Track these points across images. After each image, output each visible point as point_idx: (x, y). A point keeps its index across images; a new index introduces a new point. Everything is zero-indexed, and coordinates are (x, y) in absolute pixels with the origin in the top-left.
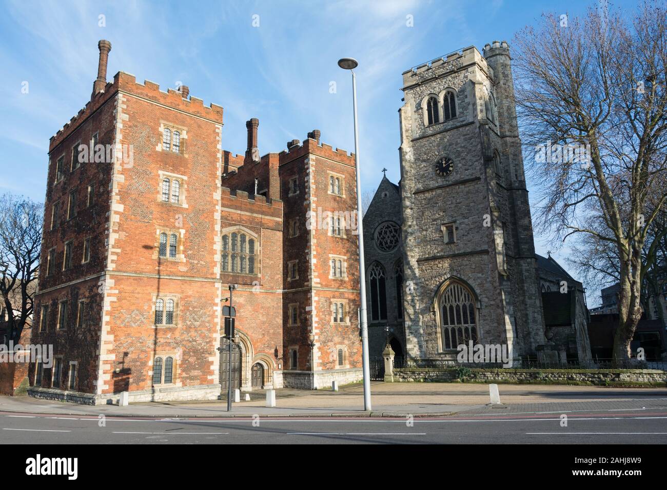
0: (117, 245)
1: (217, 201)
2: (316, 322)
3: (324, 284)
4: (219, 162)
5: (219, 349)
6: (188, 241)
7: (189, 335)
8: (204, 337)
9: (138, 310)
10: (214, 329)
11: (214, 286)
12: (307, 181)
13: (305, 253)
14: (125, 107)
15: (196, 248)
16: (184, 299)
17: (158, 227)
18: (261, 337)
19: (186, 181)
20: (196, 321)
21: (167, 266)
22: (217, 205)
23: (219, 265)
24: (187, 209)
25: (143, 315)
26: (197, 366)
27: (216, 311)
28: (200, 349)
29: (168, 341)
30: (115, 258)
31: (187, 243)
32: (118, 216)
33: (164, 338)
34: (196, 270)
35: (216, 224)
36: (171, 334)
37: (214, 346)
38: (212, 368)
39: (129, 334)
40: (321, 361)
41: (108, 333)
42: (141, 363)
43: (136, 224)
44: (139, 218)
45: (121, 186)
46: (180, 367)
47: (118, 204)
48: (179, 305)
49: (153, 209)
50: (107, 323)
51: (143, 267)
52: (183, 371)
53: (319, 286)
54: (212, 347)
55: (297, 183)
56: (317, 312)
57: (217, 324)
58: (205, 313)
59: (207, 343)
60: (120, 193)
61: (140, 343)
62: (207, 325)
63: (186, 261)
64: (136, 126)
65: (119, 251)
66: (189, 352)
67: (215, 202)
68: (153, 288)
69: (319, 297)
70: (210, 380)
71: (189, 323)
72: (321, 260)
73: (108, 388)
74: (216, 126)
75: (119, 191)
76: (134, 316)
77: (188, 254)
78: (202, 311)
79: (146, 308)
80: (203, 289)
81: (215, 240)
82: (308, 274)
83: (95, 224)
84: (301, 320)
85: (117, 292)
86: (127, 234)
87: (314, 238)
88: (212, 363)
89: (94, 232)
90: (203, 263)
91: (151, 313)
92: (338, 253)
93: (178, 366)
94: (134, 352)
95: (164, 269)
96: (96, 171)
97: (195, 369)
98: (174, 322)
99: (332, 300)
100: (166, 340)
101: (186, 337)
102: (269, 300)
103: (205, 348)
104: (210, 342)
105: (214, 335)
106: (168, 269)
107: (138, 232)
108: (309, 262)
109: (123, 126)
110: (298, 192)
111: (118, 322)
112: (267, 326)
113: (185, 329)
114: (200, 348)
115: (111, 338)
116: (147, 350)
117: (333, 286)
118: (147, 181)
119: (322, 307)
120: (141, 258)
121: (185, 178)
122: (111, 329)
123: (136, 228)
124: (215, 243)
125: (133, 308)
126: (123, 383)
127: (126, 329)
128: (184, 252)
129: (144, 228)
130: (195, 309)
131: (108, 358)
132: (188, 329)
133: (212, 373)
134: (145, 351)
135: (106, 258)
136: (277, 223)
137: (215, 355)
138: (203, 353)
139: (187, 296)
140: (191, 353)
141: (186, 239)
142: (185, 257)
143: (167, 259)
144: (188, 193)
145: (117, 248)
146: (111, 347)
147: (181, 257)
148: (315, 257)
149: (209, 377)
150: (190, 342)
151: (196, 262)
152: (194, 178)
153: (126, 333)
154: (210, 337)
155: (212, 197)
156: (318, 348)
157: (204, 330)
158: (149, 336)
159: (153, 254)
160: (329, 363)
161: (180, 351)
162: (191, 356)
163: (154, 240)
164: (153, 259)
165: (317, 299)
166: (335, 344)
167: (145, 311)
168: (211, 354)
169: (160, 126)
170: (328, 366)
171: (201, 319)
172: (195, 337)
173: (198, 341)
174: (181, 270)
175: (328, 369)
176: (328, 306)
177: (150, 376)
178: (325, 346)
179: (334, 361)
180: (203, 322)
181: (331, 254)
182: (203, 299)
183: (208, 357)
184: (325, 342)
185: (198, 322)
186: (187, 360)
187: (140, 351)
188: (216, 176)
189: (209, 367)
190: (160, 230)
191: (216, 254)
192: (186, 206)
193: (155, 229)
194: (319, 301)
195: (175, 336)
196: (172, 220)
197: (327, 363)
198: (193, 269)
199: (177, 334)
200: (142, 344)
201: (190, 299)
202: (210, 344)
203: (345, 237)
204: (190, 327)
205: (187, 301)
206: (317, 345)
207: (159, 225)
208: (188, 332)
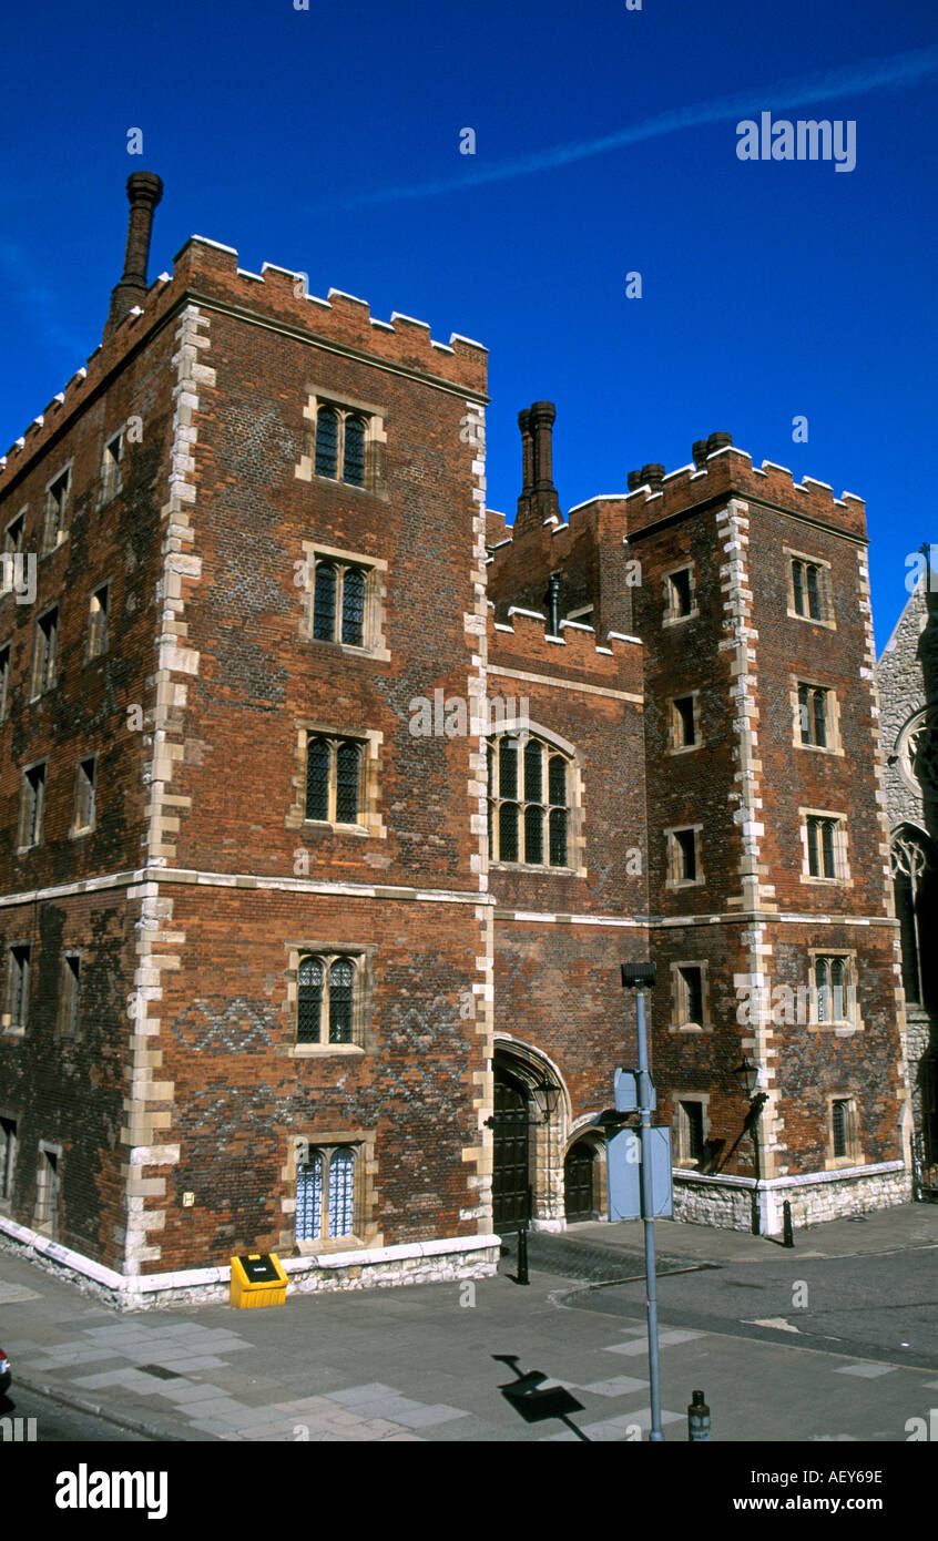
0: (179, 782)
1: (477, 638)
2: (768, 1025)
3: (787, 900)
4: (477, 515)
5: (490, 1123)
6: (391, 769)
7: (401, 1078)
8: (444, 1085)
9: (245, 999)
11: (473, 916)
12: (728, 579)
13: (726, 803)
14: (206, 343)
15: (415, 791)
16: (385, 959)
17: (299, 723)
18: (590, 1063)
19: (382, 572)
20: (421, 1032)
21: (331, 851)
22: (476, 651)
23: (483, 847)
24: (388, 665)
25: (261, 1015)
26: (427, 1180)
27: (481, 997)
28: (435, 1124)
29: (339, 1099)
30: (174, 824)
31: (389, 775)
32: (181, 689)
33: (326, 1091)
34: (417, 865)
36: (345, 1076)
37: (475, 1112)
38: (473, 1182)
39: (221, 1080)
40: (785, 1147)
41: (158, 1075)
42: (259, 1172)
43: (236, 715)
44: (244, 695)
45: (193, 590)
46: (376, 1184)
47: (184, 652)
48: (371, 983)
50: (153, 1043)
51: (259, 854)
52: (386, 1195)
53: (775, 906)
54: (469, 1117)
55: (692, 586)
57: (482, 1039)
58: (448, 1007)
59: (456, 1103)
60: (186, 616)
61: (255, 1106)
62: (455, 1043)
63: (389, 834)
64: (236, 403)
65: (186, 801)
66: (403, 1133)
67: (469, 644)
68: (290, 923)
69: (774, 944)
70: (467, 1222)
71: (400, 1039)
72: (778, 824)
73: (157, 1257)
74: (469, 404)
75: (186, 606)
76: (234, 1018)
77: (393, 812)
78: (437, 998)
79: (269, 991)
80: (442, 928)
82: (740, 870)
83: (111, 713)
84: (716, 1015)
85: (180, 938)
86: (210, 748)
87: (754, 757)
88: (471, 1167)
89: (109, 736)
90: (436, 840)
91: (285, 1008)
92: (823, 804)
93: (370, 1182)
94: (237, 1135)
95: (322, 862)
96: (115, 548)
97: (421, 1189)
98: (355, 1037)
99: (812, 952)
100: (335, 1096)
101: (391, 1084)
102: (611, 950)
103: (450, 1119)
104: (463, 1099)
105: (476, 1077)
106: (334, 863)
107: (241, 740)
108: (741, 835)
109: (200, 404)
110: (695, 613)
111: (187, 1039)
112: (608, 1031)
113: (388, 1058)
114: (434, 1119)
115: (166, 1090)
116: (277, 1128)
117: (812, 909)
118: (268, 573)
120: (253, 827)
121: (381, 565)
122: (164, 1062)
123: (237, 728)
124: (473, 778)
125: (231, 989)
126: (205, 1239)
127: (211, 1061)
128: (382, 806)
129: (262, 727)
130: (418, 994)
131: (158, 1158)
132: (399, 1057)
133: (472, 1201)
134: (273, 1135)
135: (143, 826)
136: (629, 706)
137: (480, 1144)
138: (444, 1136)
139: (393, 952)
140: (408, 1137)
141: (386, 764)
142: (384, 823)
143: (329, 829)
144: (389, 614)
145: (180, 794)
146: (164, 1120)
147: (368, 823)
148: (760, 816)
149: (465, 1215)
150: (405, 1100)
151: (416, 837)
152: (408, 565)
153: (211, 1073)
154: (464, 1085)
155: (462, 628)
156: (776, 1108)
157: (444, 1061)
158: (281, 1085)
159: (288, 812)
160: (809, 1150)
161: (375, 1131)
162: (407, 1146)
163: (290, 765)
164: (288, 830)
165: (768, 950)
166: (824, 1092)
167: (269, 1000)
168: (470, 1138)
169: (307, 404)
170: (805, 1160)
171: (436, 1025)
172: (419, 1083)
173: (428, 1096)
174: (373, 866)
175: (805, 1171)
176: (801, 973)
177: (286, 1214)
178: (795, 1100)
179: (821, 1147)
180: (444, 1034)
181: (804, 805)
182: (440, 958)
183: (459, 1149)
184: (795, 1089)
185: (426, 1038)
186: (398, 1161)
187: (254, 1134)
188: (470, 563)
189: (463, 1181)
190: (310, 733)
191: (476, 811)
192: (383, 655)
193: (294, 730)
194: (775, 959)
195: (361, 1084)
196: (344, 701)
197: (801, 1152)
198: (410, 861)
199: (367, 1079)
200: (261, 1112)
201: (401, 961)
202: (466, 1106)
203: (841, 753)
204: (403, 1051)
205: (394, 967)
206: (774, 1096)
207: (305, 718)
208: (400, 1068)
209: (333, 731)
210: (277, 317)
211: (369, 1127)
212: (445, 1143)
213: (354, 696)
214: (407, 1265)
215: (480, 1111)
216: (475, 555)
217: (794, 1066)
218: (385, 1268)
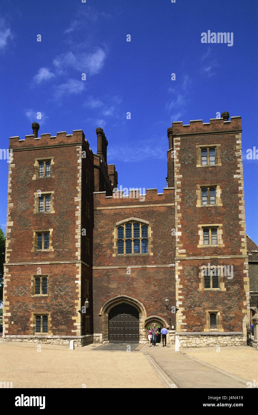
0: (10, 247)
1: (78, 202)
2: (180, 289)
4: (79, 173)
5: (79, 311)
7: (57, 301)
8: (68, 303)
9: (22, 286)
10: (75, 297)
11: (75, 266)
15: (61, 240)
16: (53, 277)
17: (34, 231)
19: (53, 194)
20: (61, 291)
21: (41, 256)
22: (78, 206)
23: (79, 250)
24: (54, 214)
25: (26, 289)
26: (63, 323)
27: (77, 284)
28: (65, 311)
29: (42, 305)
30: (9, 255)
31: (55, 238)
32: (9, 229)
33: (40, 304)
34: (61, 256)
35: (77, 220)
36: (44, 300)
37: (76, 309)
38: (75, 324)
39: (18, 301)
40: (186, 324)
41: (7, 300)
42: (26, 318)
43: (21, 232)
44: (22, 227)
45: (11, 210)
46: (51, 323)
47: (10, 222)
48: (49, 281)
49: (31, 219)
50: (6, 295)
51: (26, 258)
52: (53, 325)
53: (185, 255)
54: (74, 310)
56: (181, 280)
57: (78, 293)
58: (69, 286)
59: (71, 307)
60: (11, 215)
61: (25, 306)
62: (70, 294)
63: (54, 250)
64: (19, 169)
65: (11, 250)
66: (57, 313)
67: (76, 204)
68: (31, 271)
69: (184, 266)
70: (73, 333)
71: (56, 293)
72: (188, 231)
73: (8, 332)
74: (77, 146)
75: (10, 213)
76: (20, 290)
77: (55, 245)
78: (66, 284)
79: (27, 284)
80: (67, 269)
81: (76, 232)
82: (175, 246)
85: (10, 275)
86: (16, 239)
87: (179, 213)
88: (75, 321)
90: (66, 250)
91: (31, 287)
92: (211, 222)
94: (22, 312)
95: (39, 258)
97: (62, 325)
98: (47, 293)
101: (54, 302)
102: (161, 273)
103: (69, 310)
104: (72, 306)
105: (76, 301)
106: (41, 258)
107: (21, 236)
109: (12, 172)
111: (12, 294)
113: (53, 297)
114: (65, 310)
115: (8, 303)
116: (29, 311)
117: (203, 255)
118: (27, 202)
119: (187, 276)
120: (24, 253)
121: (53, 192)
122: (8, 298)
124: (77, 235)
125: (20, 284)
126: (16, 330)
127: (16, 298)
128: (52, 245)
129: (26, 233)
130: (61, 284)
131: (7, 315)
132: (56, 297)
133: (75, 328)
134: (29, 312)
137: (77, 316)
139: (55, 275)
141: (54, 235)
142: (53, 248)
143: (42, 251)
144: (54, 203)
146: (8, 308)
147: (51, 248)
148: (179, 230)
149: (73, 331)
150: (58, 306)
151: (61, 250)
152: (59, 190)
153: (16, 300)
154: (72, 303)
155: (74, 201)
156: (182, 313)
157: (68, 298)
158: (30, 302)
159: (31, 249)
160: (196, 326)
161: (50, 312)
162: (58, 315)
163: (32, 239)
164: (31, 253)
165: (181, 268)
166: (204, 309)
167: (27, 286)
168: (74, 314)
169: (35, 163)
170: (194, 329)
171: (65, 290)
172: (61, 302)
173: (63, 305)
174: (50, 257)
175: (194, 331)
176: (195, 274)
177: (31, 327)
178: (191, 311)
179: (203, 325)
180: (67, 292)
181: (200, 224)
182: (66, 276)
183: (71, 317)
184: (191, 307)
185: (63, 293)
186: (56, 318)
187: (25, 311)
188: (76, 184)
189: (72, 324)
190: (36, 233)
191: (77, 242)
192: (53, 212)
193: (33, 233)
194: (183, 270)
195: (47, 302)
196: (44, 224)
197: (192, 326)
198: (59, 255)
199: (48, 301)
200: (26, 307)
201: (56, 277)
202: (73, 307)
203: (222, 205)
204: (57, 296)
205: (55, 278)
206: (181, 309)
207: (35, 229)
208: (56, 299)
209: (41, 231)
210: (27, 147)
211: (49, 311)
212: (68, 315)
213: (46, 223)
214: (57, 339)
215: (77, 309)
216: (78, 182)
217: (191, 301)
218: (52, 340)
